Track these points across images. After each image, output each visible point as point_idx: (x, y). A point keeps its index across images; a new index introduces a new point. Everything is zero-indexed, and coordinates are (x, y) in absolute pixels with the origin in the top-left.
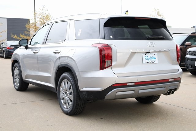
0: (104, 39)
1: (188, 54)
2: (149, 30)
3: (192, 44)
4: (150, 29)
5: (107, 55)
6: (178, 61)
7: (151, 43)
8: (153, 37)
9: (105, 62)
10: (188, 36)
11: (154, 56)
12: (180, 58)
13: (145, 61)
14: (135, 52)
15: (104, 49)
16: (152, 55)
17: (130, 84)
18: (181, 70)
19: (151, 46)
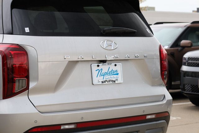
0: (12, 34)
1: (185, 65)
2: (107, 17)
3: (194, 44)
4: (107, 14)
5: (19, 67)
6: (163, 79)
7: (110, 43)
8: (112, 31)
9: (13, 82)
10: (184, 28)
11: (115, 68)
12: (166, 73)
13: (97, 79)
14: (77, 62)
15: (11, 55)
16: (112, 67)
17: (67, 127)
18: (169, 97)
19: (109, 48)
